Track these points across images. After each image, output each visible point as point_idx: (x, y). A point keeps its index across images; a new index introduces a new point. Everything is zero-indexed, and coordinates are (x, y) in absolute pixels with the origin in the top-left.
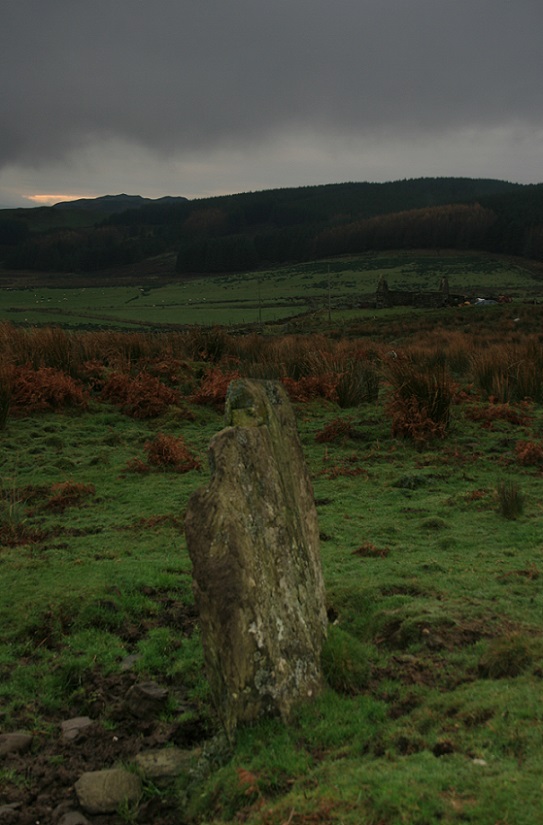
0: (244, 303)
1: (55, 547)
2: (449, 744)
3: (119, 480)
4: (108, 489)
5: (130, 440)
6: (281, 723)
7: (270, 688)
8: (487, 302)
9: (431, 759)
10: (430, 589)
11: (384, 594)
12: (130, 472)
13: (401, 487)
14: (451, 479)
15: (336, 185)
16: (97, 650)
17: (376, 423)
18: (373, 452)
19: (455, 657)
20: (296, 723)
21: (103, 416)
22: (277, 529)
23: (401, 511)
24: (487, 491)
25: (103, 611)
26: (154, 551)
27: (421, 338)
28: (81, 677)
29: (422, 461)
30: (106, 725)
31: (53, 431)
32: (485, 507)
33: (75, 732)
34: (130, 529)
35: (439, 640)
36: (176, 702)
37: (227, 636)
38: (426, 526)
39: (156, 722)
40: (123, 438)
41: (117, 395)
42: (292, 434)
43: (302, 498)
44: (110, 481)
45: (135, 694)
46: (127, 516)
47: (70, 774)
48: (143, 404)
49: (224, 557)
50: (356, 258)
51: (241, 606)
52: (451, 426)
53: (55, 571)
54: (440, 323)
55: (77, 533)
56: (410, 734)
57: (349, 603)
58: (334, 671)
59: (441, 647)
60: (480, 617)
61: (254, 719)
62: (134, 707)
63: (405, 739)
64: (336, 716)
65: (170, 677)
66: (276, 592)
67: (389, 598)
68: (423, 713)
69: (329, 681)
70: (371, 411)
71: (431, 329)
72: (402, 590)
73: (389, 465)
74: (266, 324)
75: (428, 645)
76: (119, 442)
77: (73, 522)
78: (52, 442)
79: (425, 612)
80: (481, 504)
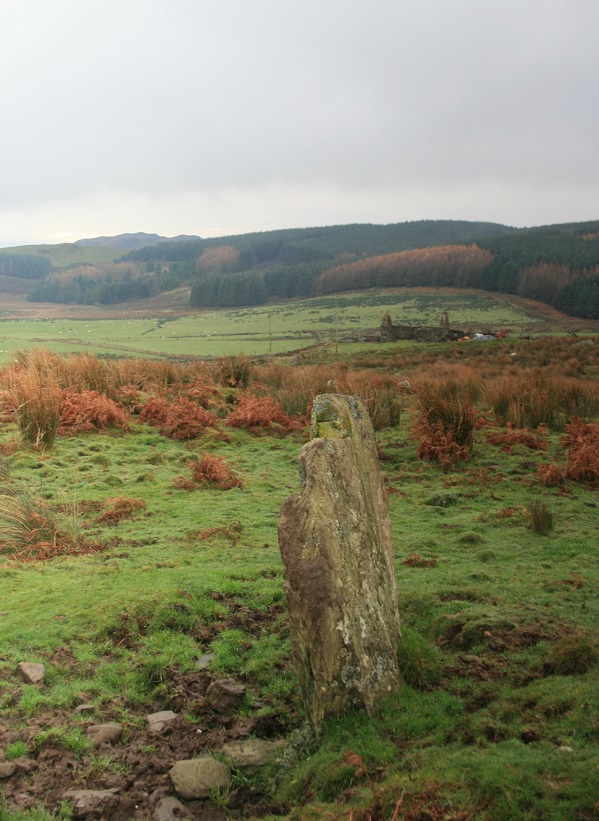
0: (254, 336)
1: (117, 556)
2: (533, 733)
3: (167, 496)
4: (157, 504)
5: (171, 459)
6: (366, 714)
7: (356, 682)
8: (485, 338)
9: (520, 746)
10: (485, 596)
11: (442, 600)
12: (176, 488)
13: (433, 505)
14: (480, 498)
15: (342, 226)
16: (173, 650)
17: (402, 446)
18: (402, 473)
19: (518, 657)
20: (379, 714)
21: (144, 437)
22: (360, 534)
23: (437, 527)
24: (516, 509)
25: (176, 614)
26: (211, 560)
27: (424, 371)
28: (162, 674)
29: (449, 482)
30: (189, 718)
31: (98, 450)
32: (516, 524)
33: (161, 725)
34: (185, 540)
35: (500, 642)
36: (252, 698)
37: (317, 633)
38: (463, 540)
39: (235, 716)
40: (165, 457)
41: (155, 418)
42: (370, 446)
43: (379, 506)
44: (158, 497)
45: (215, 689)
46: (179, 529)
47: (163, 763)
48: (182, 426)
49: (315, 559)
50: (359, 295)
51: (330, 604)
52: (474, 449)
53: (125, 577)
54: (441, 356)
55: (135, 544)
56: (494, 724)
57: (410, 608)
58: (410, 668)
59: (503, 648)
60: (537, 621)
61: (341, 711)
62: (214, 702)
63: (491, 728)
64: (416, 709)
65: (245, 675)
66: (359, 593)
67: (448, 604)
68: (501, 706)
69: (405, 677)
70: (396, 435)
71: (434, 362)
72: (459, 596)
73: (417, 485)
74: (277, 355)
75: (490, 646)
76: (160, 461)
77: (129, 534)
78: (99, 461)
79: (485, 616)
80: (513, 521)
